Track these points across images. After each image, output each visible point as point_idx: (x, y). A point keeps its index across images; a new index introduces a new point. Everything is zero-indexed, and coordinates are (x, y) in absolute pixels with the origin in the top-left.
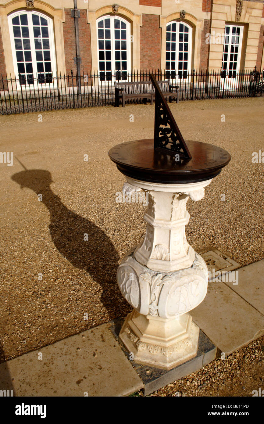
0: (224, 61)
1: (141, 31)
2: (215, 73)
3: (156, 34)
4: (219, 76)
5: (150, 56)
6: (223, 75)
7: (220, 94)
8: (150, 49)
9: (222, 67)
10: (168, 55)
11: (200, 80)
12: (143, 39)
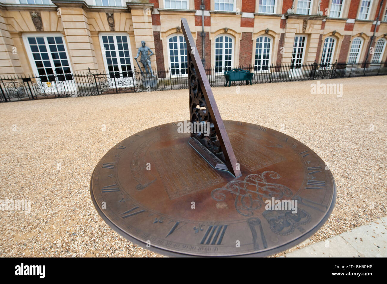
0: (293, 58)
1: (240, 43)
2: (286, 66)
3: (250, 44)
4: (289, 68)
5: (246, 57)
6: (292, 67)
7: (289, 79)
8: (246, 53)
9: (291, 62)
10: (256, 56)
11: (276, 71)
12: (242, 47)
